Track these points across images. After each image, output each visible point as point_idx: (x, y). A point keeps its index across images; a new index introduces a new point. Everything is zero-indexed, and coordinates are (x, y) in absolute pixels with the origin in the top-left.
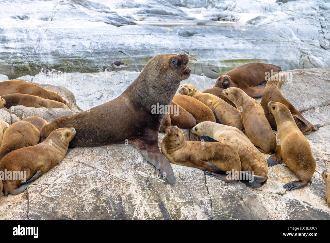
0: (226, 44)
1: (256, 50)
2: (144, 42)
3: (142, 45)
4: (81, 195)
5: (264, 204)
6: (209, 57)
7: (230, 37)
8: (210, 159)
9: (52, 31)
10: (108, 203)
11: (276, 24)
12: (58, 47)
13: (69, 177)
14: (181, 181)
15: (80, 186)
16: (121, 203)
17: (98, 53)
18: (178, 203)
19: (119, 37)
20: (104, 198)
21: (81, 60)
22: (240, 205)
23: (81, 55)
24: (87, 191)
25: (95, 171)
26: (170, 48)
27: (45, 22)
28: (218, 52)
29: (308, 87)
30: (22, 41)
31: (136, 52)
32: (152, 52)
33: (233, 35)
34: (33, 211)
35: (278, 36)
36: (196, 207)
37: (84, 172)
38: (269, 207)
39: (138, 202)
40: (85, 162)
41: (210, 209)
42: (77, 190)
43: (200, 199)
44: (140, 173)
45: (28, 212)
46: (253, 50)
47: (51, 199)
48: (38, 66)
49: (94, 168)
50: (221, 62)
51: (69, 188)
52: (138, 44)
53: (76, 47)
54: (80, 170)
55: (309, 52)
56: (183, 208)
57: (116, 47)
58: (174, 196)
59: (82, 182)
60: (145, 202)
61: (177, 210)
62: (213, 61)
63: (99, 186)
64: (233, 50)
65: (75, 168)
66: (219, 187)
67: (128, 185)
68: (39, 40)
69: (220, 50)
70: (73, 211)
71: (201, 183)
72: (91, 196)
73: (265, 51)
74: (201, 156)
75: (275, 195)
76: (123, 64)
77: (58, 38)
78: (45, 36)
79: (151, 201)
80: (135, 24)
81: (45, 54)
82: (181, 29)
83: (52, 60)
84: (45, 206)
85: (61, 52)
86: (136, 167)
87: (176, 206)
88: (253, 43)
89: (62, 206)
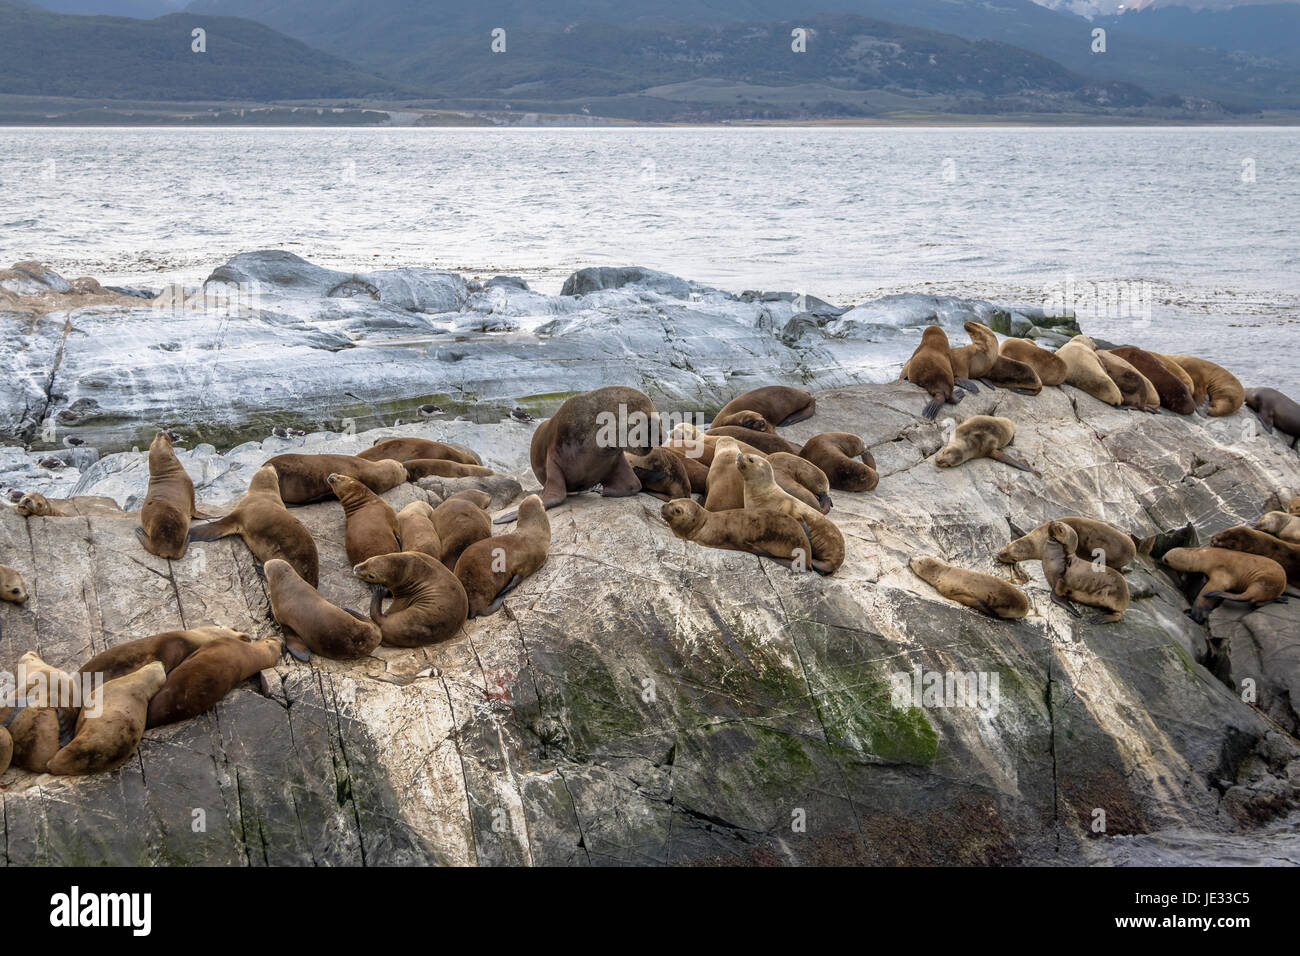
0: (519, 370)
1: (571, 377)
2: (384, 375)
3: (383, 380)
4: (593, 606)
5: (856, 598)
6: (497, 393)
7: (524, 358)
8: (759, 539)
9: (226, 366)
10: (634, 615)
11: (593, 331)
12: (242, 393)
13: (567, 580)
14: (730, 573)
15: (587, 592)
16: (653, 614)
17: (312, 399)
18: (735, 607)
19: (341, 370)
20: (626, 608)
21: (284, 413)
22: (822, 603)
23: (283, 404)
24: (600, 599)
25: (603, 567)
26: (430, 382)
27: (210, 352)
28: (510, 385)
29: (852, 416)
30: (178, 386)
31: (375, 393)
32: (402, 391)
33: (527, 354)
34: (529, 636)
35: (600, 351)
36: (762, 611)
37: (586, 570)
38: (864, 603)
39: (677, 610)
40: (583, 554)
41: (782, 613)
42: (584, 598)
43: (764, 598)
44: (668, 564)
45: (521, 639)
46: (565, 376)
47: (552, 616)
48: (212, 429)
49: (600, 563)
50: (517, 400)
51: (572, 596)
52: (375, 380)
53: (272, 392)
54: (581, 568)
55: (655, 375)
56: (743, 614)
57: (339, 387)
58: (726, 597)
59: (589, 587)
60: (687, 609)
61: (736, 617)
62: (504, 401)
63: (615, 590)
64: (533, 379)
65: (572, 565)
66: (786, 578)
67: (656, 585)
68: (207, 384)
69: (513, 380)
70: (589, 632)
71: (758, 573)
72: (608, 606)
73: (586, 377)
74: (745, 534)
75: (867, 584)
76: (437, 409)
77: (239, 379)
78: (215, 376)
79: (695, 607)
80: (353, 346)
81: (221, 407)
82: (441, 349)
83: (235, 416)
84: (545, 626)
85: (248, 402)
86: (659, 556)
87: (733, 613)
88: (562, 365)
89: (571, 624)
